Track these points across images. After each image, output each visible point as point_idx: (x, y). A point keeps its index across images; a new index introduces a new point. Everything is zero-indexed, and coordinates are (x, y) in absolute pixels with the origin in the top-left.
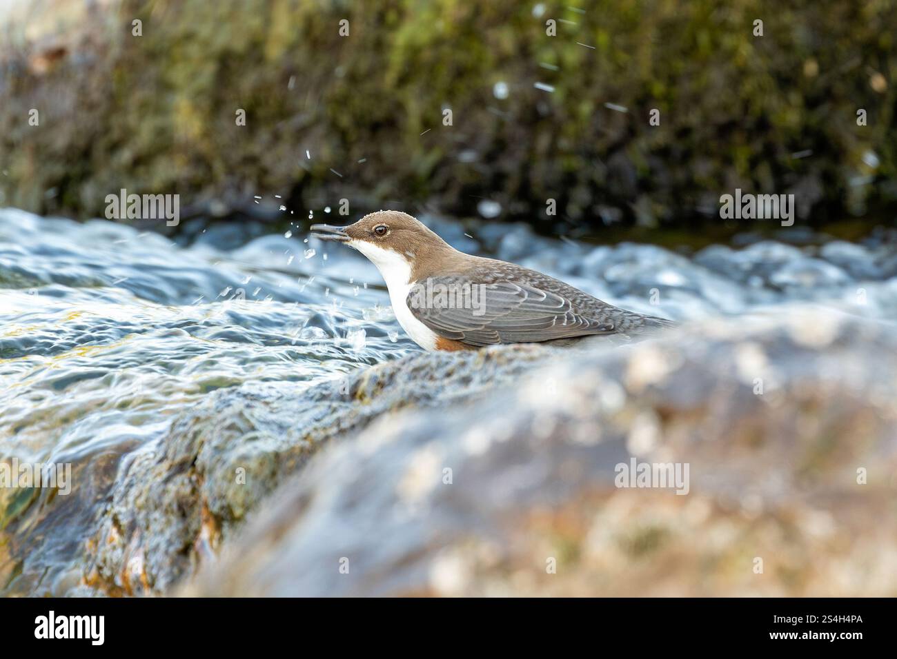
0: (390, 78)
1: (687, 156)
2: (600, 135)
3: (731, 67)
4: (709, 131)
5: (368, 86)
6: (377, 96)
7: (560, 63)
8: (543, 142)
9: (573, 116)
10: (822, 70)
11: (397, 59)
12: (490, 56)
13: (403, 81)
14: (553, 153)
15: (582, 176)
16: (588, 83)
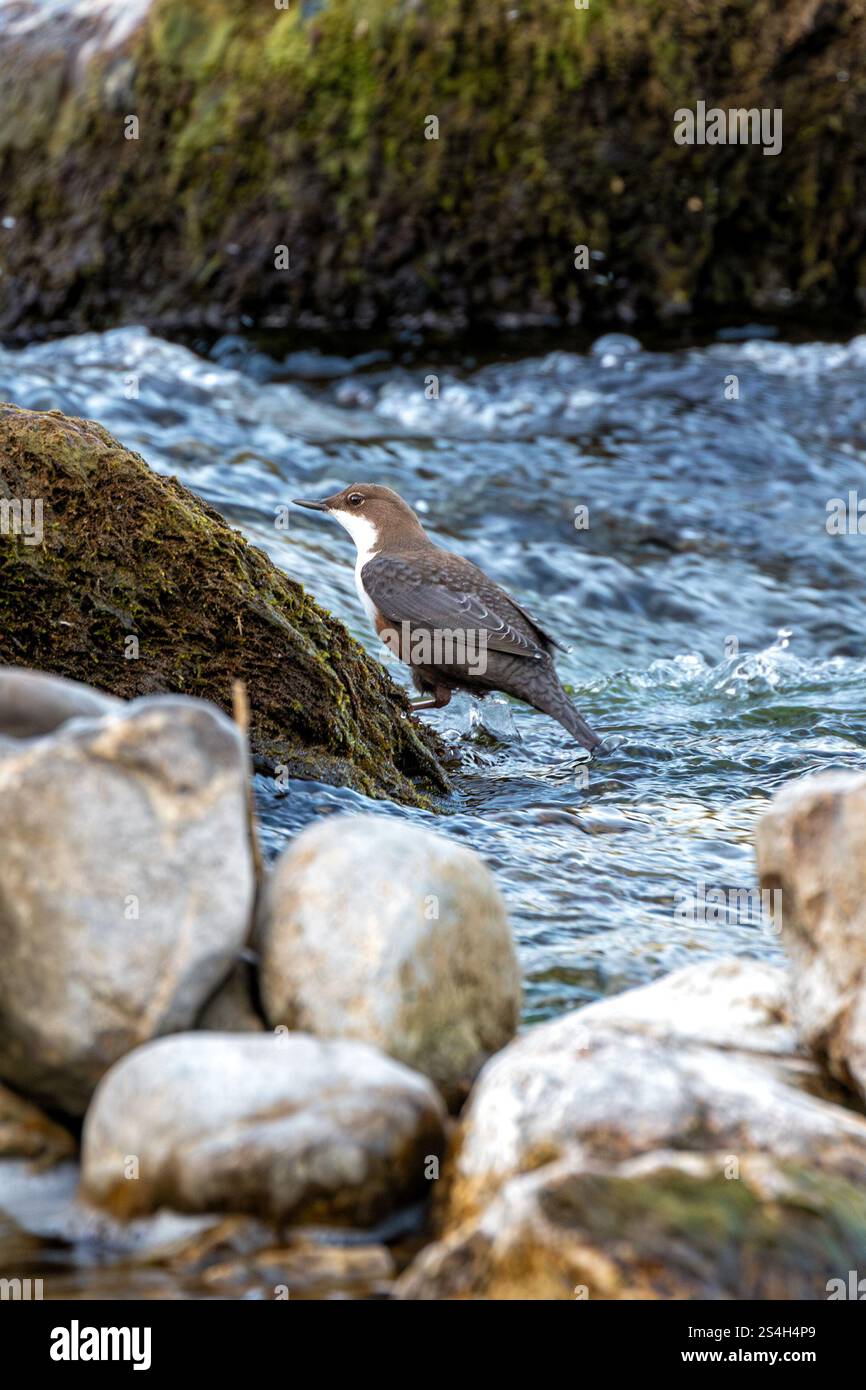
0: (172, 181)
1: (484, 275)
2: (384, 246)
3: (528, 182)
4: (508, 248)
5: (147, 189)
6: (156, 198)
7: (344, 171)
8: (327, 253)
9: (356, 225)
10: (629, 189)
11: (177, 160)
12: (273, 159)
13: (183, 185)
14: (336, 264)
15: (366, 289)
16: (373, 193)
